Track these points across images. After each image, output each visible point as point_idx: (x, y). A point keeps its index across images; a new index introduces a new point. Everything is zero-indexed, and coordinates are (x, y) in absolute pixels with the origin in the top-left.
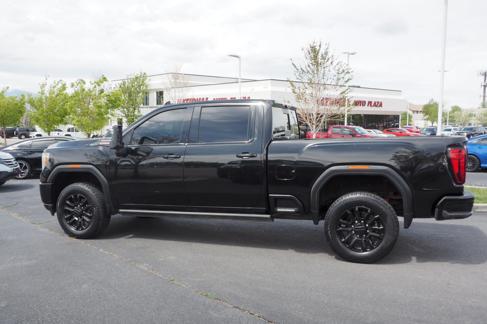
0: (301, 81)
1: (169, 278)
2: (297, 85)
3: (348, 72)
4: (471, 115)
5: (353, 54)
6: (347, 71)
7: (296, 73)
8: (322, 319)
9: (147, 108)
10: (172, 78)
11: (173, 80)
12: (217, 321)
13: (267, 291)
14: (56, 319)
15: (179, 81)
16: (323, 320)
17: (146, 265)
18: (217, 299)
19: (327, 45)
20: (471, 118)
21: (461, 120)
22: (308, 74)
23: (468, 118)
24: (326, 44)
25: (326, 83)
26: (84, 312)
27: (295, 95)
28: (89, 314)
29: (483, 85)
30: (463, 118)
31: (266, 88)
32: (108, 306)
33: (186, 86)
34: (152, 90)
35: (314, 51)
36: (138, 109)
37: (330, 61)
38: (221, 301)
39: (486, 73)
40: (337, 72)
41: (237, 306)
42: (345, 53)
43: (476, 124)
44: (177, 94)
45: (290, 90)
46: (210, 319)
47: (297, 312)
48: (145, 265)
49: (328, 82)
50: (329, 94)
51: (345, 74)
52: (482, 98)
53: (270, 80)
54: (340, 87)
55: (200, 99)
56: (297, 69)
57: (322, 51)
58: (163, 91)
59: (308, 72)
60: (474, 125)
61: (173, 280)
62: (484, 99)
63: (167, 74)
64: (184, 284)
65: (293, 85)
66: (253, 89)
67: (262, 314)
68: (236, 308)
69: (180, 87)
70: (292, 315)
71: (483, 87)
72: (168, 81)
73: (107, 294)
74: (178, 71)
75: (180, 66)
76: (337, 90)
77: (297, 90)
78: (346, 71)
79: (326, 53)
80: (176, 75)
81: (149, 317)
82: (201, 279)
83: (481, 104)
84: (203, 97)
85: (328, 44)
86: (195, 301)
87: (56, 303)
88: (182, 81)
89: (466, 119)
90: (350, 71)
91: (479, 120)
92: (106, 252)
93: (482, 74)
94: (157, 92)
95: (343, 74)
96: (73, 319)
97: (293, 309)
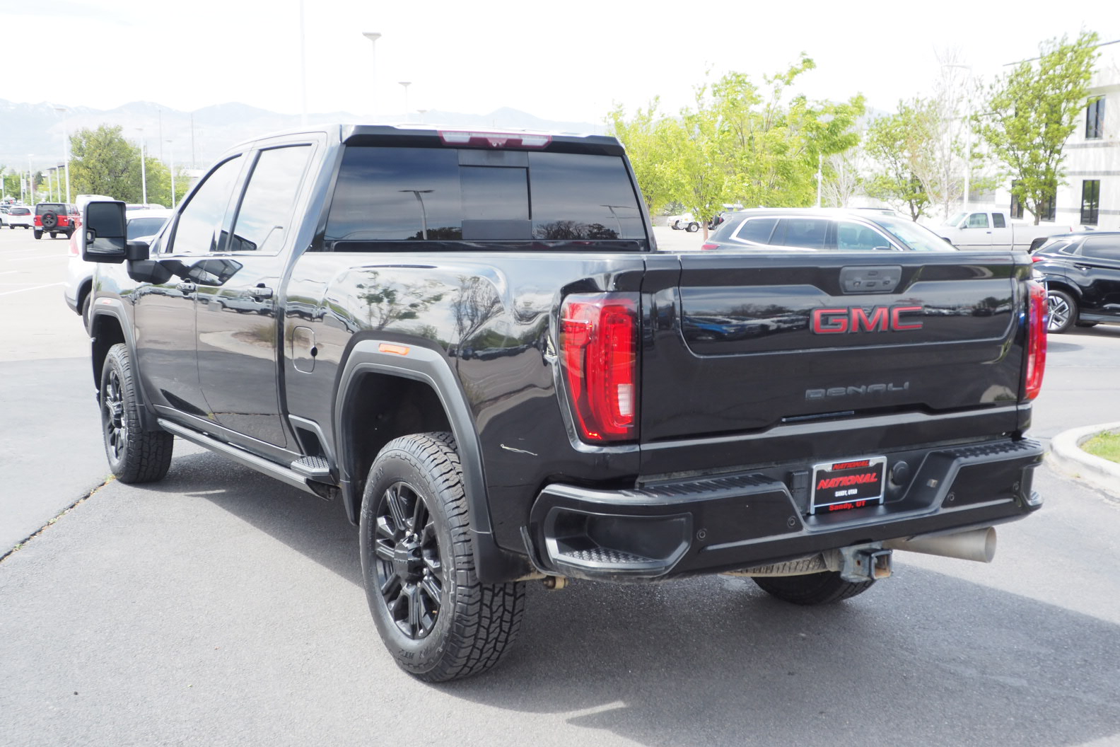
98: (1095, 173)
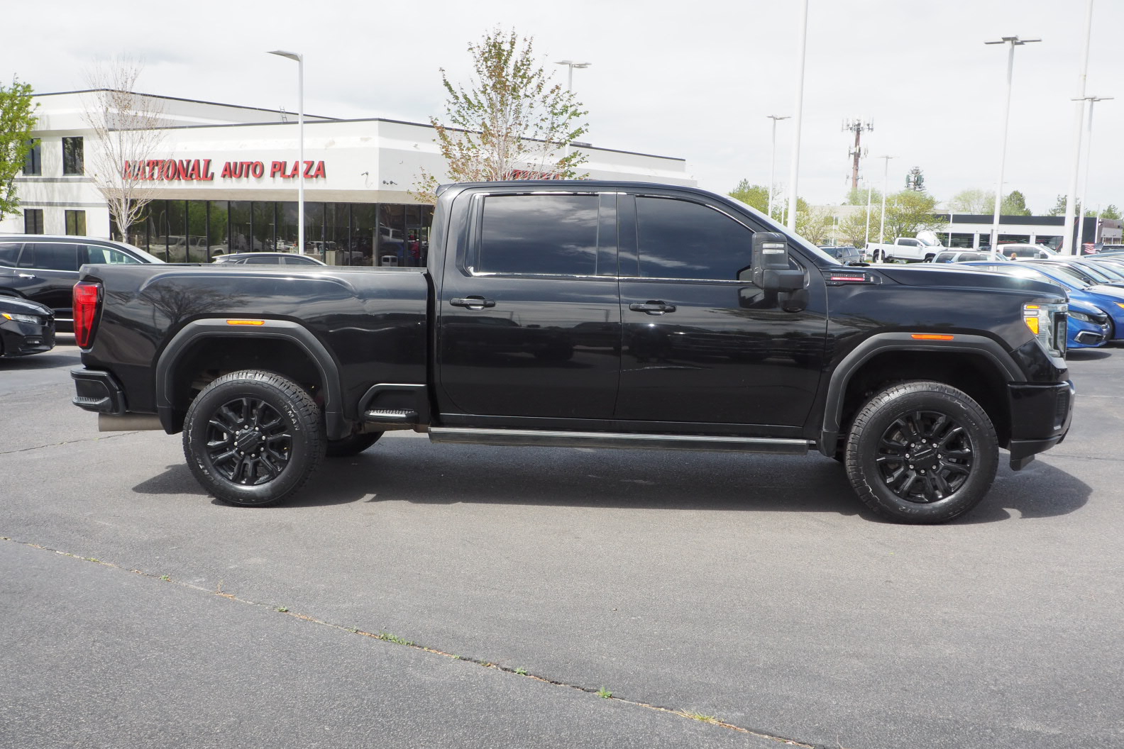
0: (462, 128)
1: (275, 607)
2: (454, 137)
3: (575, 114)
4: (829, 221)
5: (580, 66)
6: (573, 109)
7: (451, 107)
8: (662, 668)
9: (36, 181)
10: (113, 104)
11: (114, 110)
12: (436, 690)
13: (520, 619)
14: (36, 718)
15: (132, 113)
16: (668, 670)
17: (201, 580)
18: (413, 645)
19: (527, 43)
20: (829, 227)
21: (808, 232)
22: (481, 112)
23: (823, 226)
24: (525, 40)
25: (524, 136)
26: (101, 696)
27: (449, 161)
28: (115, 700)
29: (852, 151)
30: (814, 228)
31: (366, 140)
32: (154, 679)
33: (151, 126)
34: (50, 134)
35: (496, 55)
36: (9, 185)
37: (535, 82)
38: (425, 649)
39: (859, 125)
40: (549, 109)
41: (467, 656)
42: (563, 63)
43: (840, 240)
44: (127, 148)
45: (436, 149)
46: (421, 687)
47: (604, 657)
48: (198, 581)
49: (529, 134)
50: (532, 162)
51: (568, 115)
52: (850, 182)
53: (377, 122)
54: (559, 148)
55: (189, 162)
56: (457, 98)
57: (516, 57)
58: (82, 138)
59: (480, 105)
60: (835, 244)
61: (286, 611)
62: (855, 185)
63: (98, 90)
64: (318, 618)
65: (444, 137)
66: (333, 143)
67: (530, 669)
68: (465, 660)
69: (134, 129)
70: (597, 665)
71: (852, 157)
72: (101, 110)
73: (137, 651)
74: (129, 85)
75: (133, 72)
76: (553, 155)
77: (456, 152)
78: (571, 110)
79: (526, 62)
80: (121, 97)
81: (273, 695)
82: (355, 604)
83: (849, 196)
84: (198, 159)
85: (529, 41)
86: (364, 653)
87: (13, 682)
88: (140, 114)
89: (819, 229)
90: (580, 109)
91: (845, 232)
92: (75, 556)
93: (851, 126)
94: (64, 140)
95: (566, 116)
96: (80, 714)
97: (594, 653)
98: (37, 204)
